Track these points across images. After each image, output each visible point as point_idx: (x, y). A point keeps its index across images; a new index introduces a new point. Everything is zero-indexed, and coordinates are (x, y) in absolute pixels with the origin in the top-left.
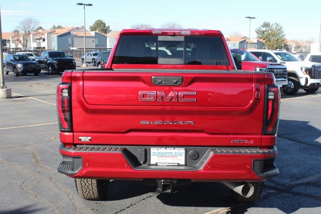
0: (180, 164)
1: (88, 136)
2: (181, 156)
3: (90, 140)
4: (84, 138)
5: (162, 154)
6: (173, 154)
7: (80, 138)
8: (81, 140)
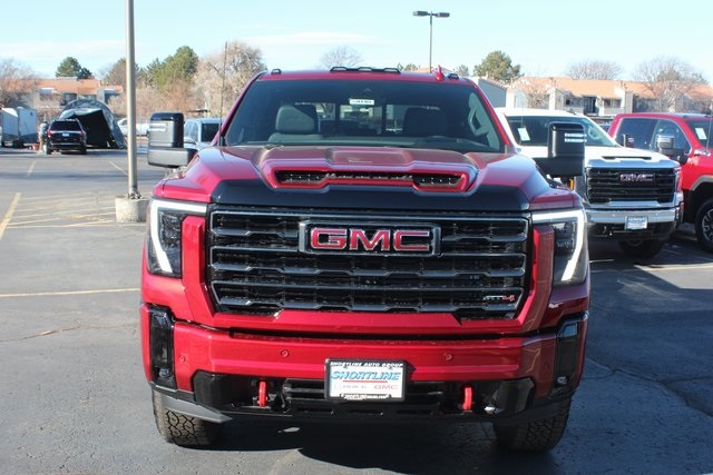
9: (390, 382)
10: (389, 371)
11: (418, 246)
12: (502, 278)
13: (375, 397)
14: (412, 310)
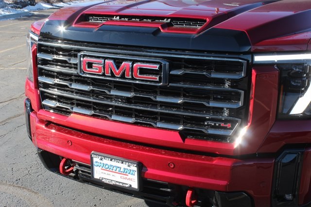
9: (130, 176)
10: (129, 168)
11: (150, 76)
12: (222, 109)
13: (121, 184)
14: (150, 126)
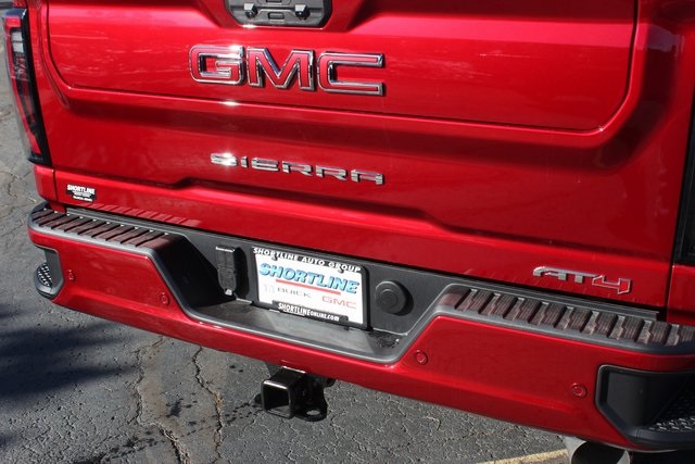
0: (351, 319)
1: (87, 185)
2: (350, 291)
3: (92, 196)
4: (78, 188)
5: (290, 274)
6: (327, 281)
7: (70, 187)
8: (71, 193)
